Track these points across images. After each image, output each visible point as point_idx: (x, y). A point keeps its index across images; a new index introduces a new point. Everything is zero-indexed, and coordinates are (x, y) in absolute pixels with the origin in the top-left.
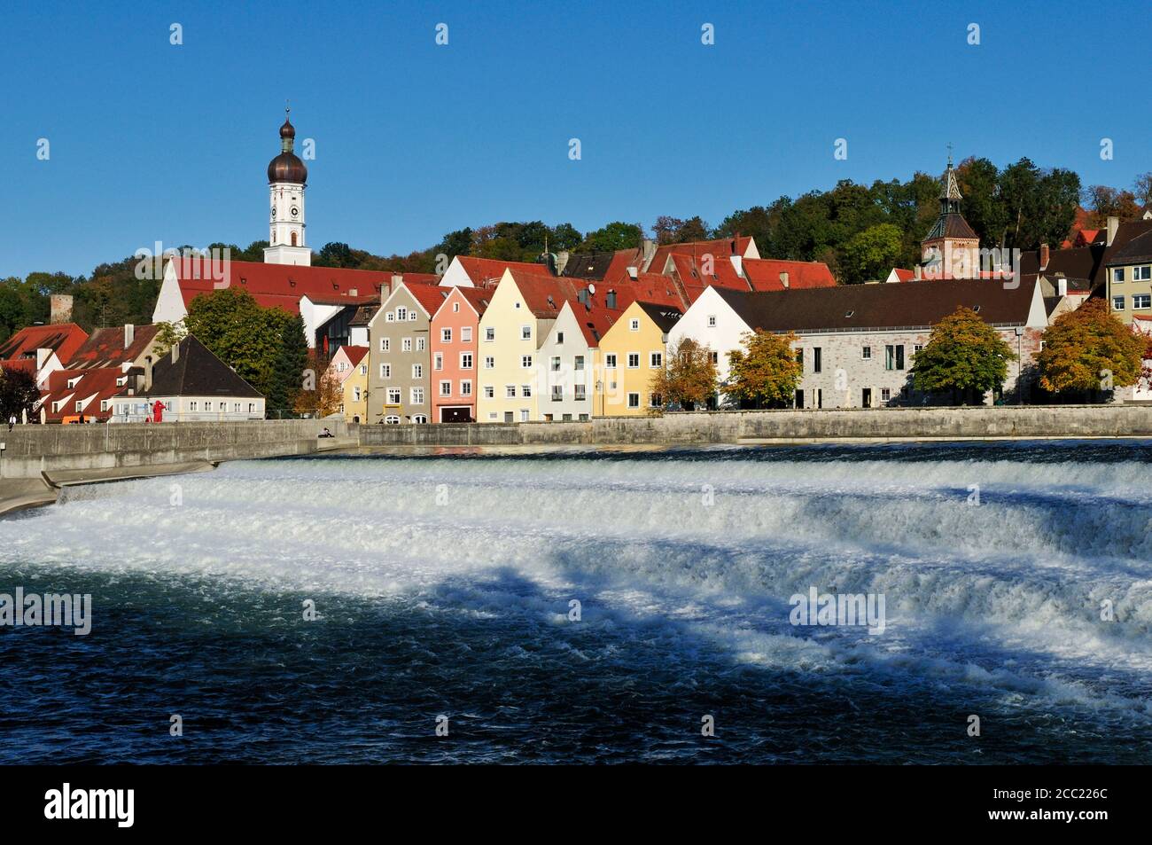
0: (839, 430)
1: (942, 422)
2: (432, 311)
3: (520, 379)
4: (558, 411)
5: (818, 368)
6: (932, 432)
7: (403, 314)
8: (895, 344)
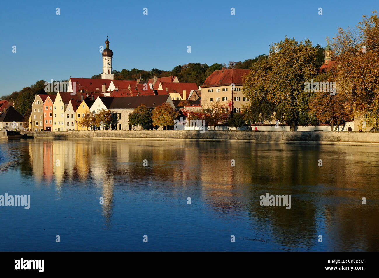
1: (133, 134)
2: (44, 102)
3: (61, 120)
4: (68, 128)
5: (120, 119)
6: (131, 136)
7: (38, 102)
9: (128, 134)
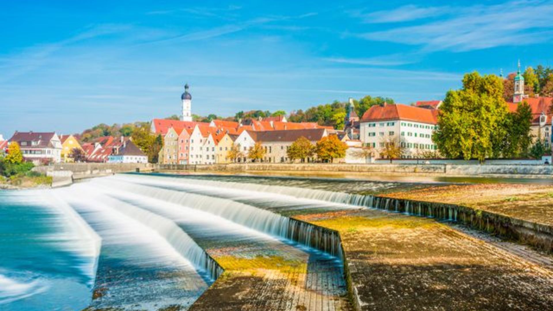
0: (270, 168)
2: (179, 135)
3: (199, 153)
4: (208, 161)
5: (270, 152)
7: (172, 135)
8: (289, 146)
9: (290, 167)
